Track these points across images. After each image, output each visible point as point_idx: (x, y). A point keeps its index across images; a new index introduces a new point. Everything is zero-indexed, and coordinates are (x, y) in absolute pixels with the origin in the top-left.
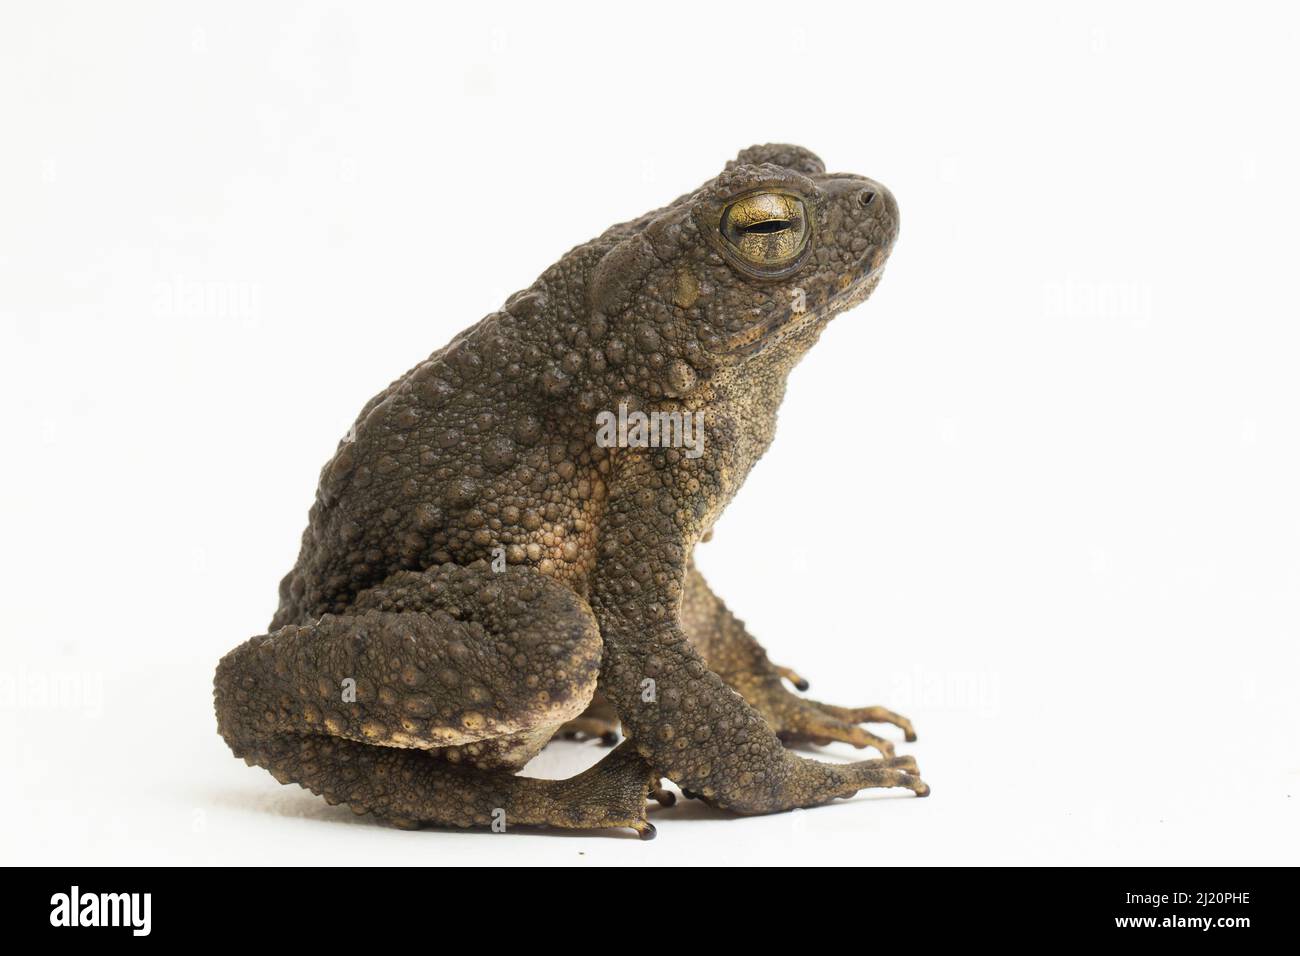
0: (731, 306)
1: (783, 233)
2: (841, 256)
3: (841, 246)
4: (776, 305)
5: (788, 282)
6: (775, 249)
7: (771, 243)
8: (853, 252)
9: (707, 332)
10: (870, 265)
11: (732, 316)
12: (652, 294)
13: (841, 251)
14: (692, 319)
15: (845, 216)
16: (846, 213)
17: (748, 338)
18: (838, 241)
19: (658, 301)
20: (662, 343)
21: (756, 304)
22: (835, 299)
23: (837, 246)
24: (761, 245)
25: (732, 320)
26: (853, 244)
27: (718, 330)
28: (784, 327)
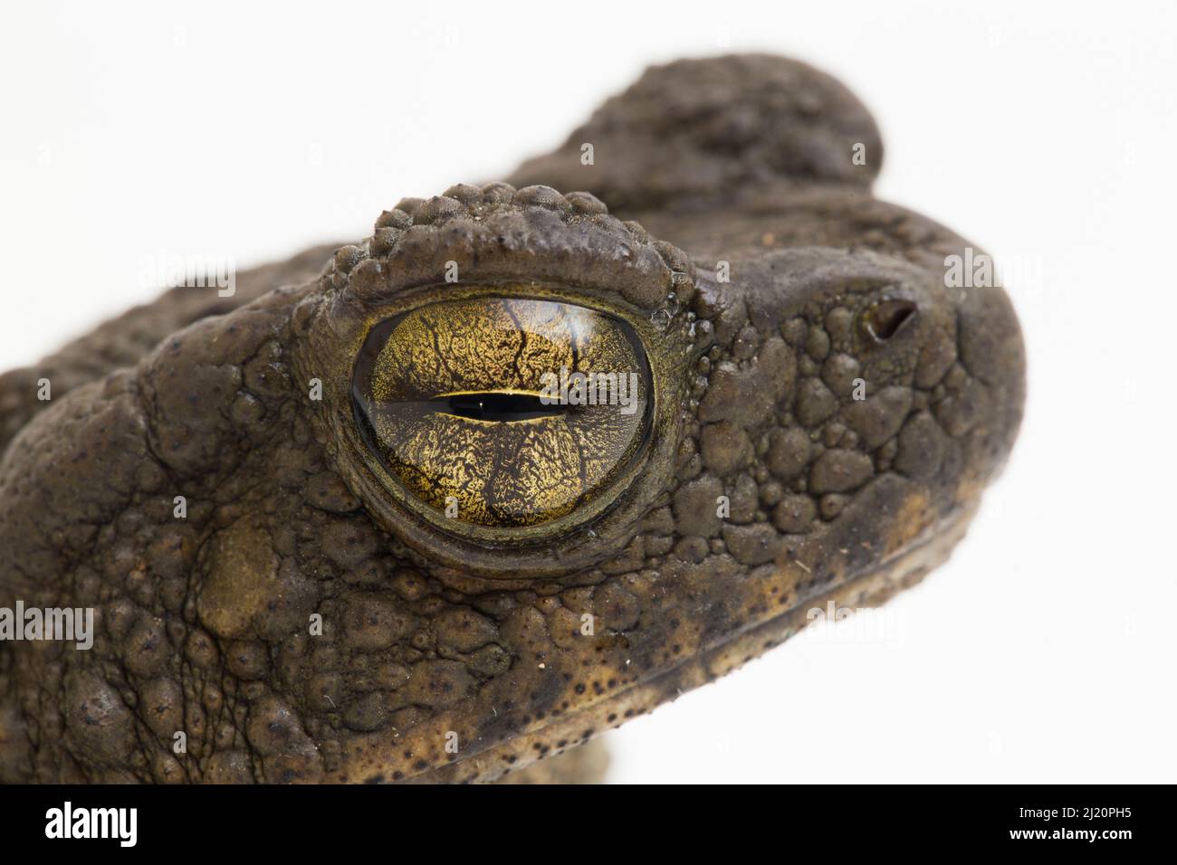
0: (360, 651)
1: (541, 429)
2: (770, 510)
3: (775, 476)
4: (515, 659)
5: (565, 585)
6: (516, 475)
7: (502, 454)
8: (818, 497)
9: (281, 732)
10: (874, 538)
11: (362, 682)
12: (125, 576)
13: (773, 489)
14: (238, 681)
15: (802, 375)
16: (809, 365)
17: (407, 755)
18: (766, 458)
19: (139, 604)
20: (140, 746)
21: (449, 652)
22: (733, 643)
23: (763, 474)
24: (470, 458)
25: (360, 694)
26: (820, 469)
27: (314, 724)
28: (536, 726)
